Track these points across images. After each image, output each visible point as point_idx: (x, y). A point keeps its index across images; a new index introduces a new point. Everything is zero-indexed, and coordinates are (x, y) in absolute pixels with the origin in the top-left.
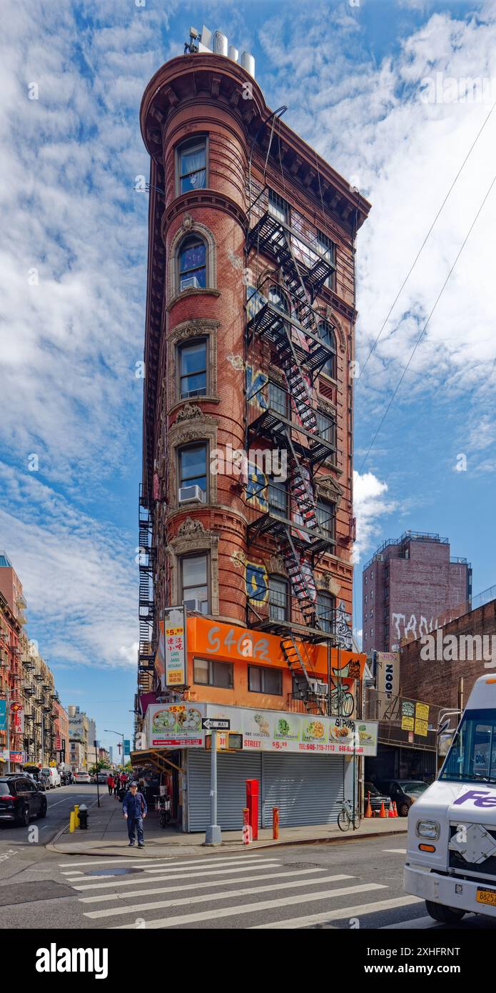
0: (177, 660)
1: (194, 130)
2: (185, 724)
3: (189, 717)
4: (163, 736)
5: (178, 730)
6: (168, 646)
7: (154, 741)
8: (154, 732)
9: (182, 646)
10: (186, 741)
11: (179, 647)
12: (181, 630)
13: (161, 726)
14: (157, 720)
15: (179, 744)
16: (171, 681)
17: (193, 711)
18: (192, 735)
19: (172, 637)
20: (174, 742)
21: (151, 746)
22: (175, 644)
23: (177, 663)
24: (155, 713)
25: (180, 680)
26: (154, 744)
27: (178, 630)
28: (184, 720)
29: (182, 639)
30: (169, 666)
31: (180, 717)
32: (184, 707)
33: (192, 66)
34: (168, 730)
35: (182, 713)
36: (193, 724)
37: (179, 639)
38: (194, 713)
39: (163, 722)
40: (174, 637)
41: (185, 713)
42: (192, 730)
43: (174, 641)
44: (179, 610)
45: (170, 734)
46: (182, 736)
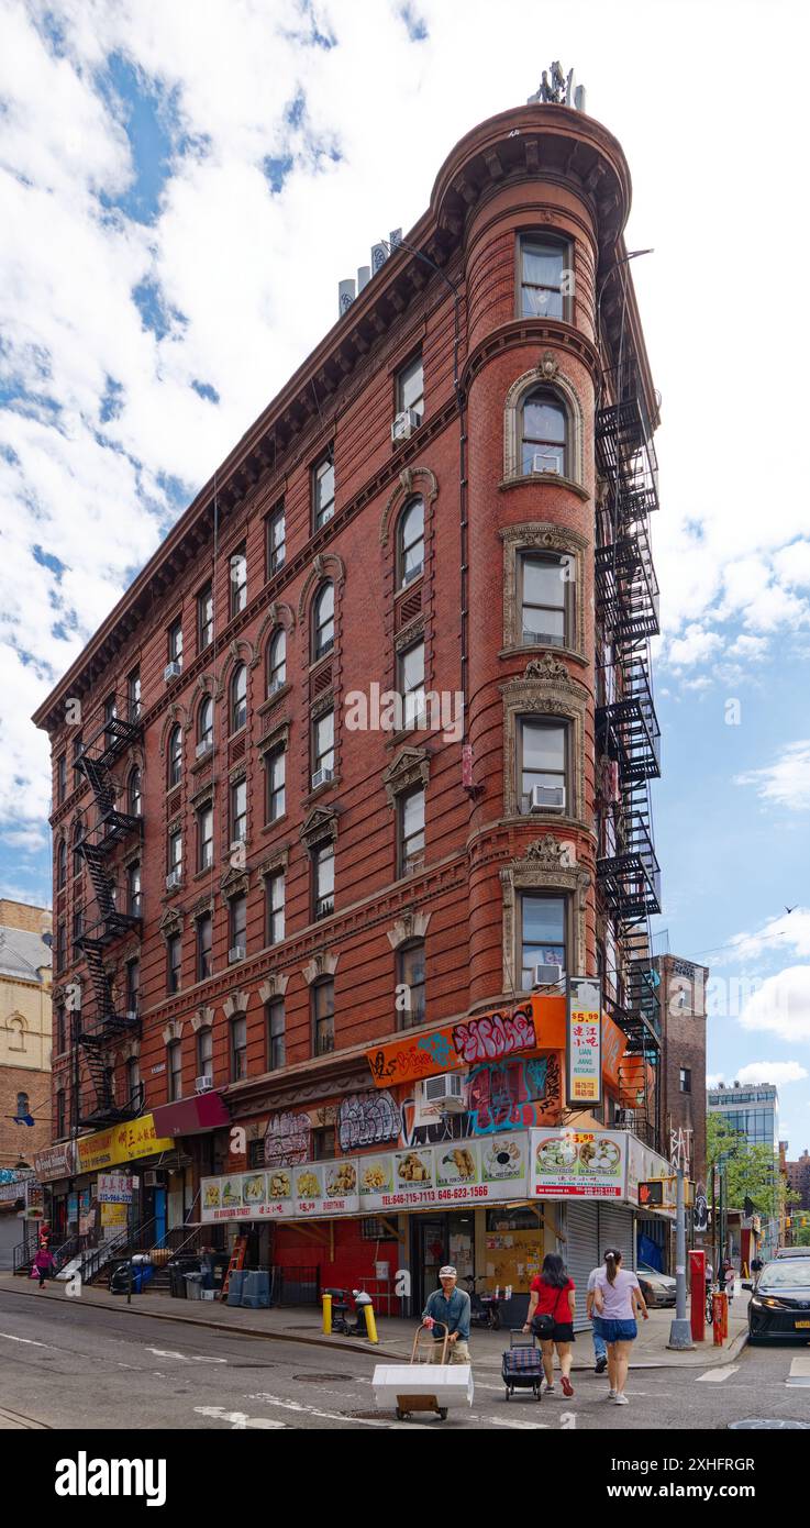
0: (589, 1062)
1: (556, 223)
2: (593, 1163)
3: (599, 1152)
4: (554, 1179)
5: (581, 1172)
6: (573, 1038)
7: (538, 1187)
8: (538, 1172)
9: (597, 1041)
10: (595, 1190)
11: (591, 1041)
12: (596, 1016)
13: (551, 1163)
14: (543, 1154)
15: (583, 1193)
16: (578, 1093)
17: (607, 1144)
18: (603, 1180)
19: (580, 1024)
20: (572, 1190)
21: (533, 1194)
22: (585, 1037)
23: (589, 1067)
24: (541, 1141)
25: (592, 1094)
26: (538, 1192)
27: (591, 1016)
28: (591, 1157)
29: (597, 1031)
30: (575, 1069)
31: (585, 1152)
32: (591, 1137)
33: (576, 129)
34: (565, 1171)
35: (588, 1146)
36: (605, 1163)
37: (593, 1029)
38: (607, 1147)
39: (554, 1157)
40: (583, 1025)
41: (593, 1145)
42: (604, 1172)
43: (584, 1032)
44: (593, 984)
45: (567, 1177)
46: (588, 1181)
